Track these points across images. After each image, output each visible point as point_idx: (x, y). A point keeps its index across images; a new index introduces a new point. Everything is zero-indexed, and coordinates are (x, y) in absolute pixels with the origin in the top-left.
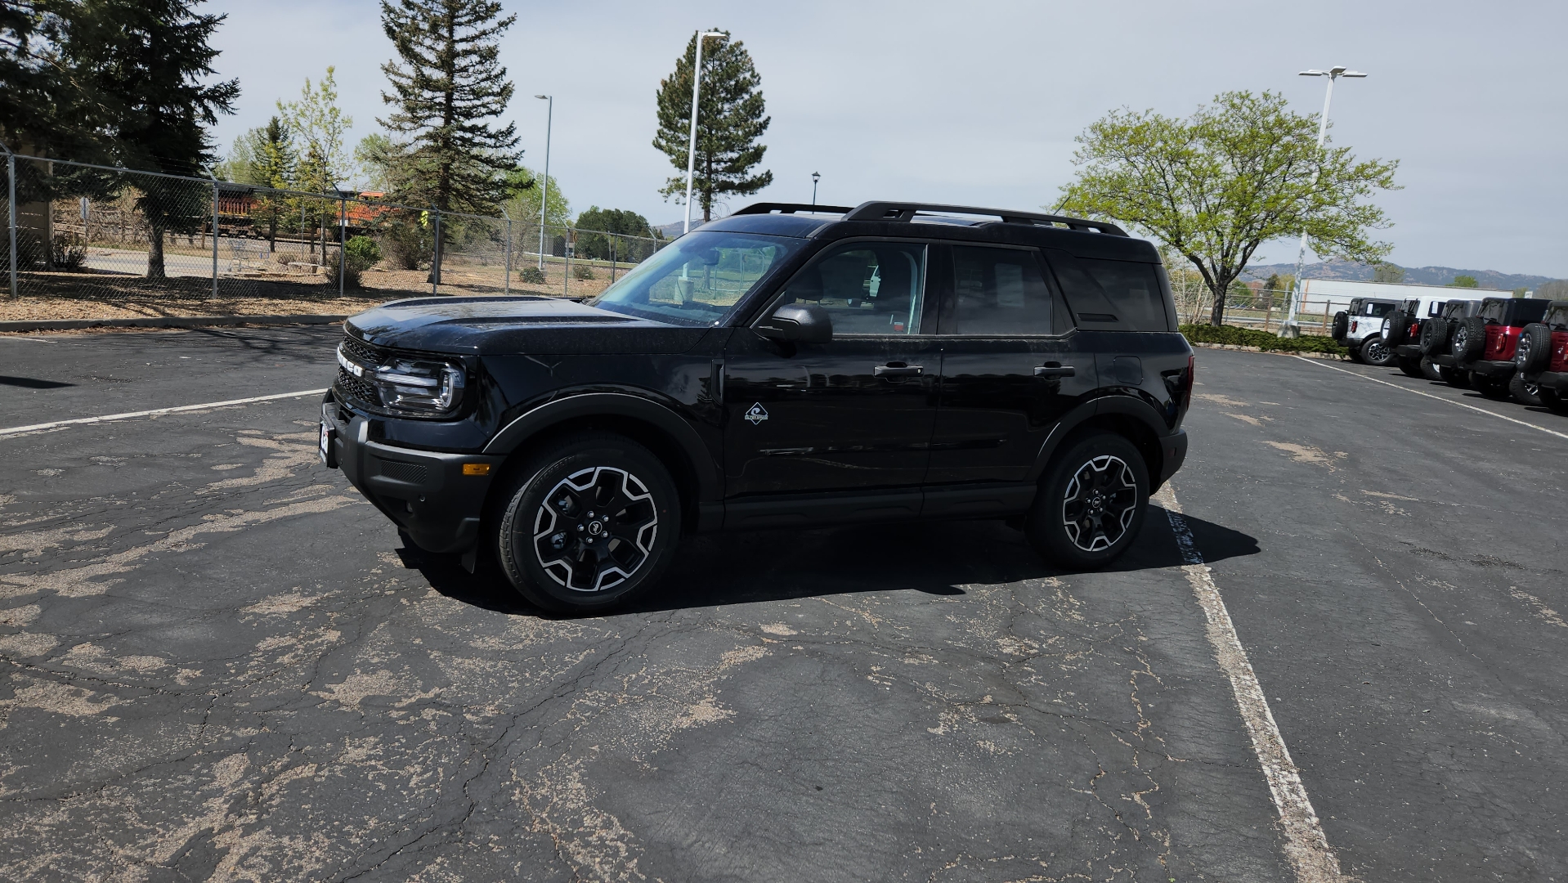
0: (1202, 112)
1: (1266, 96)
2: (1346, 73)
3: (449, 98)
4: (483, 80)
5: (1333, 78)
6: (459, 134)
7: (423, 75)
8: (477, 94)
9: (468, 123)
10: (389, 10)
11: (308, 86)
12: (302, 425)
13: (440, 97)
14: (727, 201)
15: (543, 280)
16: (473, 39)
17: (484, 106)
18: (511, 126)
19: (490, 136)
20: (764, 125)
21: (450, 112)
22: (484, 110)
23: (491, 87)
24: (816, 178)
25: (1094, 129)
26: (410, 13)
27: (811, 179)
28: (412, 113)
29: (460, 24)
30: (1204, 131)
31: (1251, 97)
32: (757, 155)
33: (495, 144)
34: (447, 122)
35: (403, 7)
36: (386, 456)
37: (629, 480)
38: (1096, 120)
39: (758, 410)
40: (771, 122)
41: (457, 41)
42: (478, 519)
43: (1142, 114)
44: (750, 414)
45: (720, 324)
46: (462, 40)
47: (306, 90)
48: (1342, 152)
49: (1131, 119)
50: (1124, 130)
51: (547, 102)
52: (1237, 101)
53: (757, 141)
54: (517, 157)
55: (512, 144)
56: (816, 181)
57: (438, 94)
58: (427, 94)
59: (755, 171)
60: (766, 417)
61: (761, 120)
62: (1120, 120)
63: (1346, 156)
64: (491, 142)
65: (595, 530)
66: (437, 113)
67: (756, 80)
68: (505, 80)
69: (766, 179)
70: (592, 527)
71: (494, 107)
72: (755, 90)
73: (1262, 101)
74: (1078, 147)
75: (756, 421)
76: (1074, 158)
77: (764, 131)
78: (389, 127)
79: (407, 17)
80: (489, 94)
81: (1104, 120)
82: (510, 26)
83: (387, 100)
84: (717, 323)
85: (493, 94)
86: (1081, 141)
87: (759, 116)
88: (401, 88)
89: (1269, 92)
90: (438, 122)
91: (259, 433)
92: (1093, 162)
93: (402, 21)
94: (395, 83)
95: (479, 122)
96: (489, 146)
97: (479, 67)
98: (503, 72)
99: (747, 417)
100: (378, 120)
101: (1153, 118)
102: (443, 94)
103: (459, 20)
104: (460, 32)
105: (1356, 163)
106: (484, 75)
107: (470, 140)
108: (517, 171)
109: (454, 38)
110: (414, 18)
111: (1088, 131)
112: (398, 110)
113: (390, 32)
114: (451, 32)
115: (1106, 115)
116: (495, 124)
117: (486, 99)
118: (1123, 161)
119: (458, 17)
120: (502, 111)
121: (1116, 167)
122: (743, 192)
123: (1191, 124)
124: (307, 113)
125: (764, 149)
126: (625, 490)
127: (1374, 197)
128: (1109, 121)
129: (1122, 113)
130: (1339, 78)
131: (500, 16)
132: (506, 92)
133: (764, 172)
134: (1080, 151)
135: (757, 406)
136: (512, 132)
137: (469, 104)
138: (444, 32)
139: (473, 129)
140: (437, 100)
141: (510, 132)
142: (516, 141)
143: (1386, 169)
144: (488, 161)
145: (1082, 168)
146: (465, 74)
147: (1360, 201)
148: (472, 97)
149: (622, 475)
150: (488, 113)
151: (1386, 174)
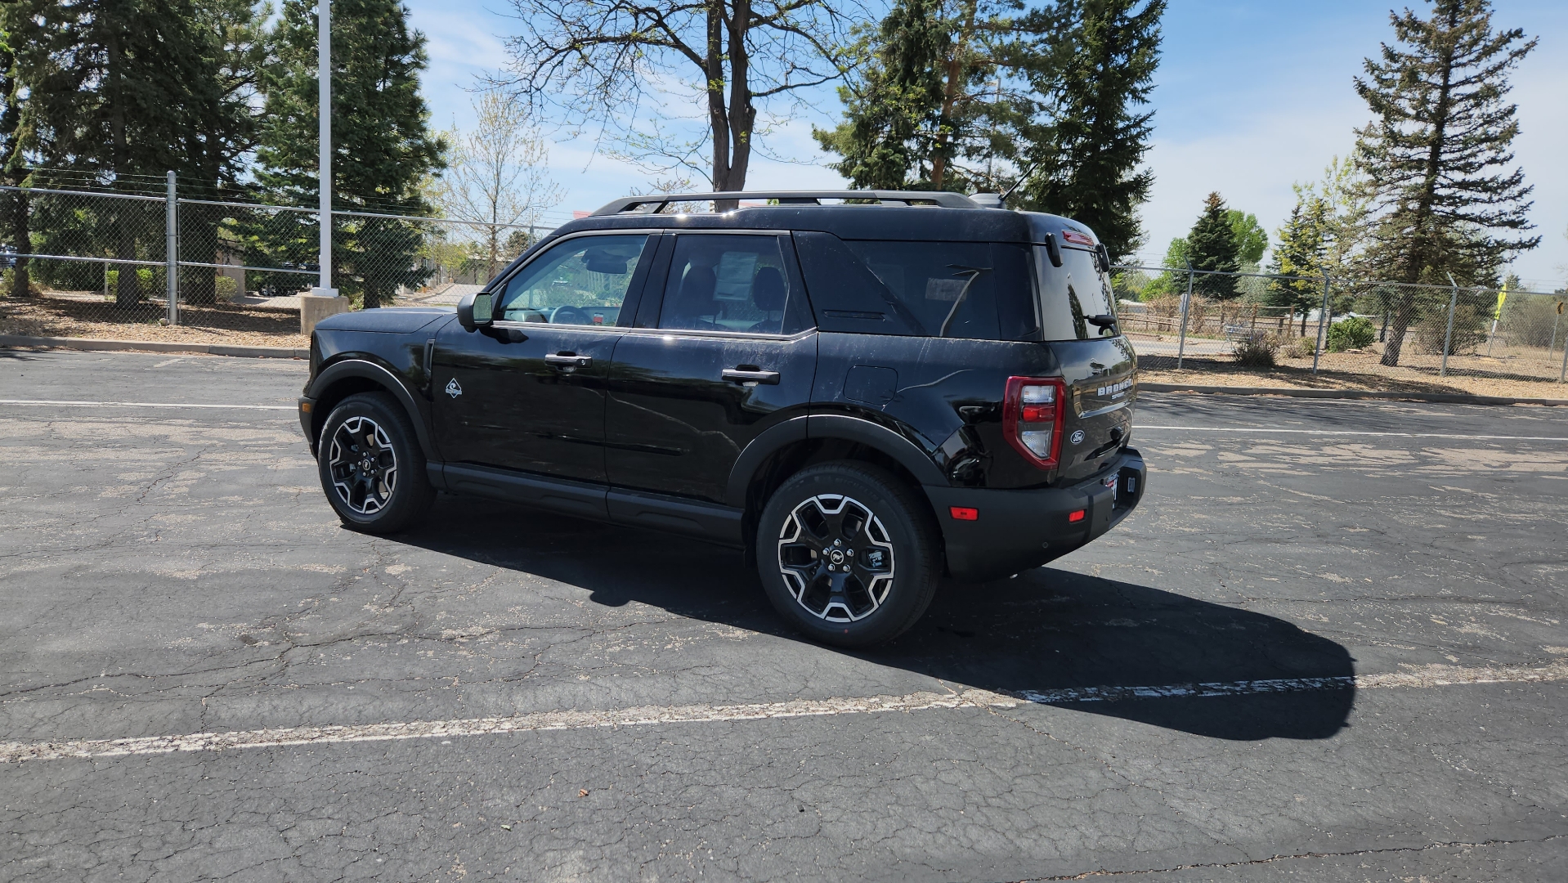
3: (1435, 153)
4: (1481, 125)
7: (1392, 132)
9: (1458, 176)
10: (1372, 68)
11: (1335, 165)
13: (1424, 153)
16: (1480, 78)
18: (1517, 174)
19: (1486, 190)
21: (1435, 168)
22: (1476, 160)
23: (1489, 132)
26: (1396, 66)
28: (1374, 175)
29: (1458, 65)
33: (1490, 198)
34: (1430, 180)
35: (1388, 61)
37: (378, 431)
41: (1454, 86)
44: (448, 388)
46: (1463, 83)
47: (1331, 167)
54: (1527, 210)
55: (1520, 195)
57: (1419, 150)
58: (1399, 151)
60: (460, 392)
64: (1485, 196)
66: (1416, 172)
68: (1513, 118)
70: (365, 464)
71: (1492, 154)
75: (454, 395)
79: (1392, 71)
82: (1529, 53)
83: (1359, 165)
85: (1489, 139)
90: (1417, 181)
93: (1389, 76)
96: (1483, 201)
97: (1476, 112)
98: (1512, 111)
99: (447, 391)
102: (1429, 148)
103: (1460, 60)
104: (1457, 75)
106: (1481, 121)
107: (1458, 197)
109: (1450, 83)
110: (1398, 70)
113: (1363, 90)
114: (1446, 76)
116: (1495, 175)
119: (1456, 58)
120: (1503, 158)
124: (1329, 191)
126: (376, 438)
131: (1516, 44)
132: (1512, 131)
135: (453, 382)
136: (1518, 181)
137: (1457, 155)
138: (1437, 79)
139: (1464, 185)
140: (1417, 157)
141: (1515, 181)
142: (1525, 191)
144: (1480, 220)
146: (1458, 122)
149: (376, 426)
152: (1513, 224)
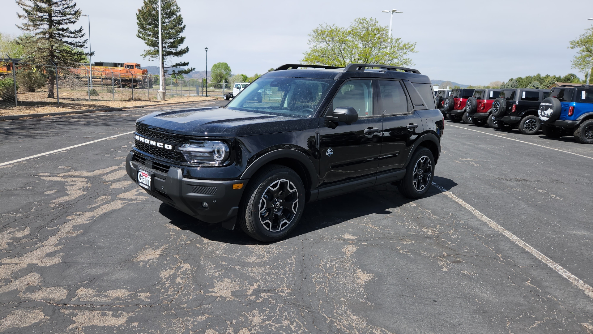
0: (352, 25)
1: (371, 20)
2: (396, 12)
3: (50, 16)
4: (66, 8)
5: (392, 13)
6: (57, 32)
7: (38, 6)
8: (64, 14)
9: (61, 27)
12: (64, 169)
13: (46, 16)
14: (171, 59)
15: (98, 94)
17: (68, 19)
18: (81, 29)
19: (71, 33)
20: (183, 28)
21: (51, 22)
22: (67, 21)
23: (70, 11)
24: (206, 50)
25: (314, 32)
27: (205, 50)
28: (34, 22)
30: (353, 33)
31: (367, 20)
32: (182, 40)
33: (74, 36)
34: (50, 27)
36: (195, 184)
37: (290, 184)
38: (315, 28)
39: (330, 150)
40: (186, 27)
42: (238, 207)
43: (331, 26)
44: (328, 152)
45: (312, 116)
48: (397, 40)
49: (328, 28)
50: (325, 32)
51: (87, 17)
52: (362, 21)
53: (181, 35)
54: (85, 42)
55: (82, 36)
56: (206, 51)
57: (45, 14)
58: (40, 14)
59: (181, 47)
60: (332, 153)
61: (182, 26)
62: (323, 28)
63: (400, 41)
64: (72, 35)
65: (278, 206)
66: (46, 22)
67: (179, 10)
68: (76, 8)
69: (186, 51)
70: (277, 204)
71: (72, 20)
72: (178, 14)
73: (370, 21)
74: (309, 38)
75: (329, 155)
76: (308, 42)
77: (183, 31)
78: (23, 29)
80: (69, 14)
81: (318, 28)
83: (20, 16)
84: (310, 116)
85: (71, 14)
86: (310, 36)
87: (181, 24)
88: (26, 11)
89: (372, 18)
90: (46, 26)
91: (48, 174)
92: (315, 44)
94: (24, 9)
95: (65, 27)
96: (71, 37)
98: (75, 5)
99: (327, 154)
100: (17, 26)
101: (335, 28)
102: (47, 14)
105: (403, 43)
106: (66, 6)
107: (62, 35)
108: (85, 48)
111: (312, 32)
112: (26, 21)
115: (319, 26)
116: (72, 28)
117: (68, 17)
118: (325, 43)
120: (76, 22)
121: (323, 45)
122: (178, 56)
123: (349, 29)
125: (185, 38)
126: (288, 188)
127: (409, 55)
128: (320, 28)
129: (324, 26)
130: (394, 13)
132: (77, 13)
133: (186, 48)
134: (310, 40)
135: (330, 149)
136: (81, 31)
137: (60, 18)
139: (63, 30)
140: (45, 17)
141: (80, 31)
142: (84, 35)
143: (412, 45)
144: (71, 44)
145: (312, 46)
146: (56, 5)
147: (405, 57)
148: (60, 15)
149: (287, 182)
150: (70, 23)
151: (413, 47)
152: (82, 46)
